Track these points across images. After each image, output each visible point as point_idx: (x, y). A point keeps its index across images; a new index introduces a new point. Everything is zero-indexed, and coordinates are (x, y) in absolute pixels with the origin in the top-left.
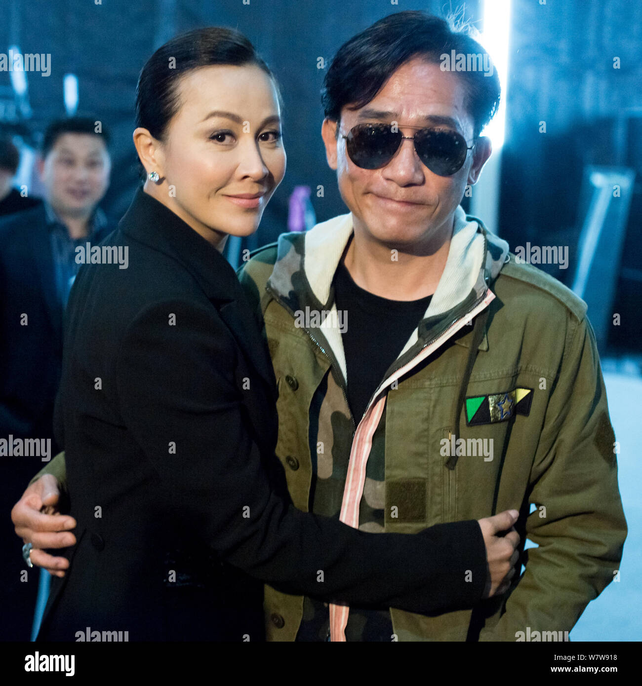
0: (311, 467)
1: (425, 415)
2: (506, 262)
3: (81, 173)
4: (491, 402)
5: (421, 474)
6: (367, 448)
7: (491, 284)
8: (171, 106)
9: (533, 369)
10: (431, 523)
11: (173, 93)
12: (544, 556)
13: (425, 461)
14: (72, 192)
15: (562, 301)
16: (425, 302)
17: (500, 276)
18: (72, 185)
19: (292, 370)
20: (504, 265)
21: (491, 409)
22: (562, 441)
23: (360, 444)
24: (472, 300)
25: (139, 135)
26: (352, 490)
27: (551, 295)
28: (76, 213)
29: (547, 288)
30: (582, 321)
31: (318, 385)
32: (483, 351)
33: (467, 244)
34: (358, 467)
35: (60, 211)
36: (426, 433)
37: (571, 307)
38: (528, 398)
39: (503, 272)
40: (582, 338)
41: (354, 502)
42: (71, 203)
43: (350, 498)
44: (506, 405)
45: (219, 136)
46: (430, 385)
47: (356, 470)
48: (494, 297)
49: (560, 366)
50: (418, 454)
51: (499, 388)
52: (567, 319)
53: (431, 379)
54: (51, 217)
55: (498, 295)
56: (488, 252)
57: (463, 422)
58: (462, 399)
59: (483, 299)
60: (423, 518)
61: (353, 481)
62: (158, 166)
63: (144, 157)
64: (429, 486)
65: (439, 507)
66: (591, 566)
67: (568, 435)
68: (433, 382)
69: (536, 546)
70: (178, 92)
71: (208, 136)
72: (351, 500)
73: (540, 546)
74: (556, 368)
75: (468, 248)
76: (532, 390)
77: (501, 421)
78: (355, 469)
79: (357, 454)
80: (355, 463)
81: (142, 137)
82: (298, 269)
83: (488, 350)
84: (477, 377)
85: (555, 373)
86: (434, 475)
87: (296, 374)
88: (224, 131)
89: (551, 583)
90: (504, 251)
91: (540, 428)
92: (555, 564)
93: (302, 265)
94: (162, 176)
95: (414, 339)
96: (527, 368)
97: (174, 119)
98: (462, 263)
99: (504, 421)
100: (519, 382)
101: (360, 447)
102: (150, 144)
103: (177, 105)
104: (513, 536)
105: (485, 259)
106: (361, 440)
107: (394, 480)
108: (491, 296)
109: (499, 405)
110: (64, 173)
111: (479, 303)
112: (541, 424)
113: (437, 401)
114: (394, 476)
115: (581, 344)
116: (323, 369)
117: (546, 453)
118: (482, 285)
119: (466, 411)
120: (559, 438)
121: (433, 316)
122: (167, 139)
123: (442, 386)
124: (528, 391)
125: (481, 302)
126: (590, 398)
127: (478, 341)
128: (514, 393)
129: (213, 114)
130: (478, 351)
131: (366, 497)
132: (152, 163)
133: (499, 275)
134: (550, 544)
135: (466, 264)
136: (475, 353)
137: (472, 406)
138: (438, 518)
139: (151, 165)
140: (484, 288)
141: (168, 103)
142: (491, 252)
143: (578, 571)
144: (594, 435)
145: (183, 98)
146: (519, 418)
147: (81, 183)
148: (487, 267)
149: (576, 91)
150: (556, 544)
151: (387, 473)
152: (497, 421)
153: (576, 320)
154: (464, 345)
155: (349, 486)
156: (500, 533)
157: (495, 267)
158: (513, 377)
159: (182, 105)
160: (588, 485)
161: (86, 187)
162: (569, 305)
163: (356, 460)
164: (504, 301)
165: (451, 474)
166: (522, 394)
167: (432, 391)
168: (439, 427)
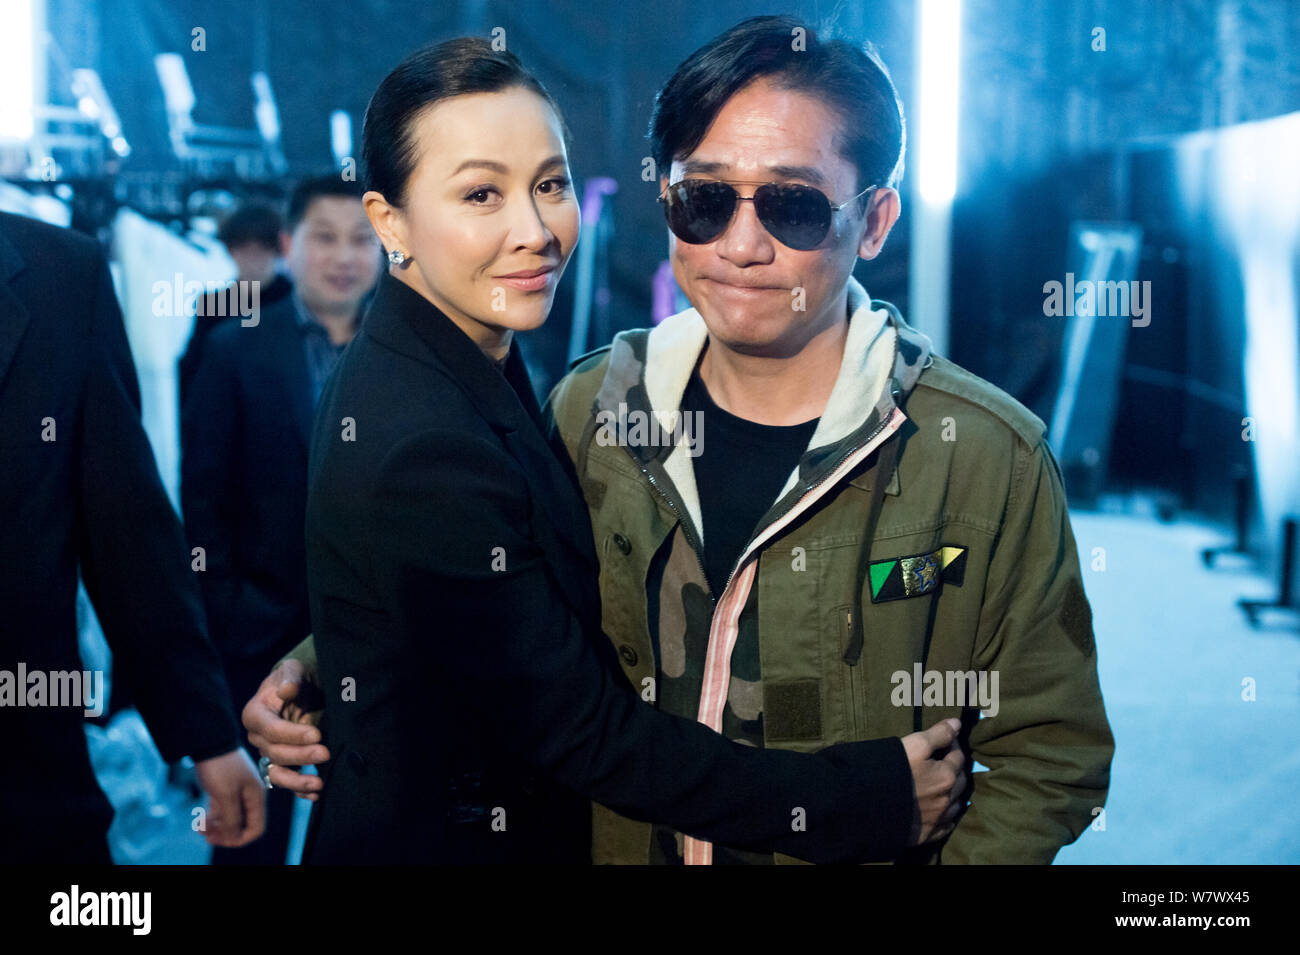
0: (654, 662)
1: (813, 590)
2: (927, 367)
3: (345, 253)
4: (905, 568)
5: (811, 672)
6: (731, 636)
7: (902, 400)
8: (407, 161)
9: (966, 520)
10: (830, 740)
11: (410, 140)
12: (994, 784)
13: (816, 654)
14: (332, 280)
15: (1006, 420)
16: (811, 427)
17: (918, 388)
18: (332, 271)
19: (623, 526)
20: (924, 370)
21: (905, 578)
22: (1011, 621)
23: (723, 628)
24: (873, 424)
25: (371, 201)
26: (712, 694)
27: (990, 413)
28: (337, 309)
29: (983, 403)
30: (1035, 449)
31: (658, 547)
32: (892, 495)
33: (869, 344)
34: (721, 660)
35: (315, 307)
36: (815, 616)
37: (1019, 429)
38: (960, 561)
39: (921, 382)
40: (1035, 476)
41: (715, 711)
42: (330, 295)
43: (710, 705)
44: (927, 572)
45: (478, 195)
46: (819, 545)
47: (717, 666)
48: (905, 418)
49: (1004, 515)
50: (805, 645)
51: (917, 547)
52: (1013, 445)
53: (819, 538)
54: (303, 316)
55: (911, 415)
56: (899, 354)
57: (866, 596)
58: (864, 565)
59: (889, 422)
60: (818, 735)
61: (713, 681)
62: (401, 242)
63: (382, 231)
64: (824, 689)
65: (840, 717)
66: (1060, 797)
67: (1019, 612)
68: (823, 542)
69: (985, 769)
70: (414, 138)
71: (463, 196)
72: (712, 708)
73: (992, 769)
74: (997, 515)
75: (869, 349)
76: (966, 549)
77: (921, 595)
78: (715, 665)
79: (718, 643)
80: (716, 657)
81: (375, 203)
82: (636, 383)
83: (899, 493)
84: (885, 532)
85: (997, 524)
86: (830, 673)
87: (627, 534)
88: (484, 187)
89: (1003, 822)
90: (923, 350)
91: (979, 603)
92: (1009, 796)
93: (642, 376)
94: (408, 256)
95: (794, 479)
96: (957, 517)
97: (413, 176)
98: (861, 371)
99: (926, 593)
100: (946, 537)
101: (722, 633)
102: (388, 213)
103: (415, 157)
104: (955, 757)
105: (894, 364)
106: (724, 623)
107: (774, 681)
108: (900, 417)
109: (916, 572)
110: (321, 253)
111: (884, 427)
112: (981, 597)
113: (828, 569)
114: (775, 677)
115: (1034, 483)
116: (667, 524)
117: (989, 638)
118: (888, 401)
119: (870, 582)
120: (1009, 616)
121: (820, 448)
122: (406, 205)
123: (835, 548)
124: (961, 550)
125: (886, 425)
126: (1051, 558)
127: (884, 481)
128: (939, 554)
129: (465, 166)
130: (886, 495)
131: (731, 704)
132: (392, 238)
133: (916, 386)
134: (1001, 766)
135: (868, 371)
136: (880, 499)
137: (879, 575)
138: (840, 733)
139: (391, 241)
140: (890, 406)
141: (403, 155)
142: (903, 354)
143: (1041, 804)
144: (1058, 611)
145: (422, 147)
146: (948, 588)
147: (345, 266)
148: (896, 376)
149: (1057, 117)
150: (1009, 767)
151: (764, 672)
152: (914, 595)
153: (1027, 449)
154: (864, 487)
155: (708, 688)
156: (938, 754)
157: (909, 375)
158: (936, 531)
159: (421, 156)
160: (1050, 684)
161: (352, 273)
162: (1015, 426)
163: (717, 652)
164: (920, 423)
165: (854, 672)
166: (951, 554)
167: (821, 555)
168: (833, 606)
